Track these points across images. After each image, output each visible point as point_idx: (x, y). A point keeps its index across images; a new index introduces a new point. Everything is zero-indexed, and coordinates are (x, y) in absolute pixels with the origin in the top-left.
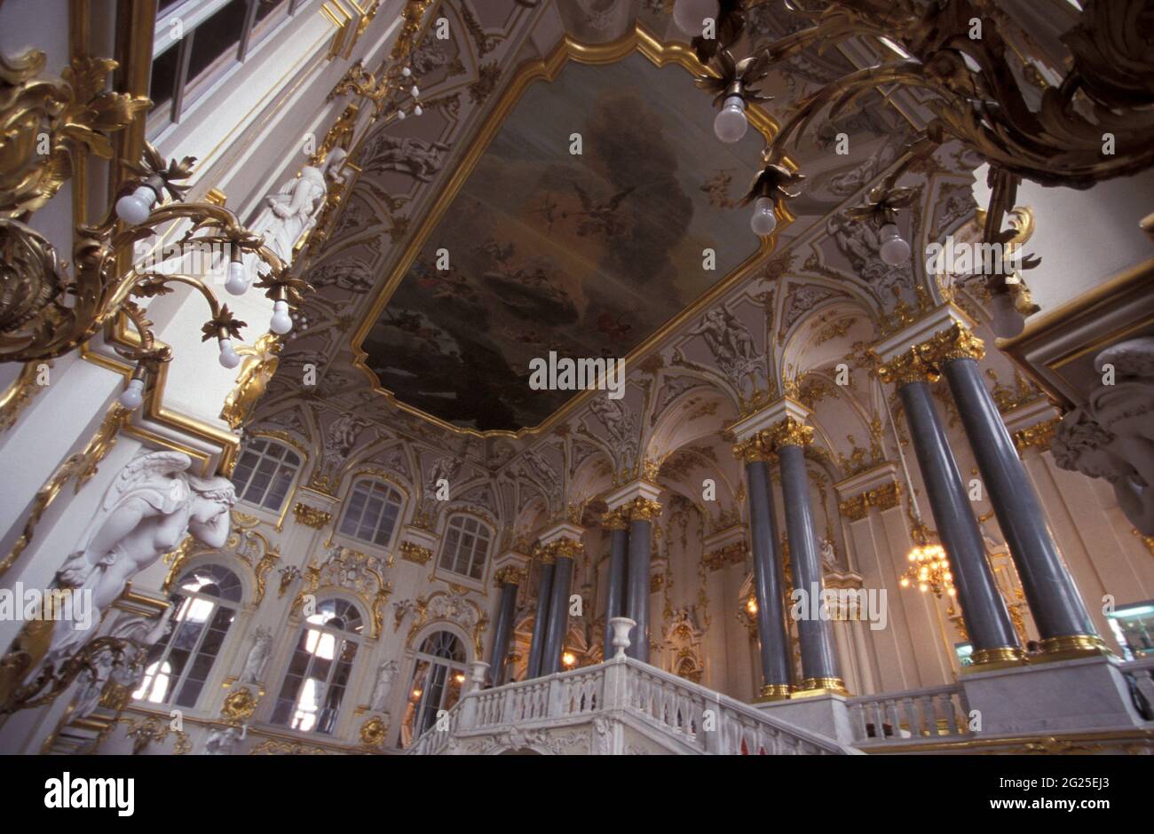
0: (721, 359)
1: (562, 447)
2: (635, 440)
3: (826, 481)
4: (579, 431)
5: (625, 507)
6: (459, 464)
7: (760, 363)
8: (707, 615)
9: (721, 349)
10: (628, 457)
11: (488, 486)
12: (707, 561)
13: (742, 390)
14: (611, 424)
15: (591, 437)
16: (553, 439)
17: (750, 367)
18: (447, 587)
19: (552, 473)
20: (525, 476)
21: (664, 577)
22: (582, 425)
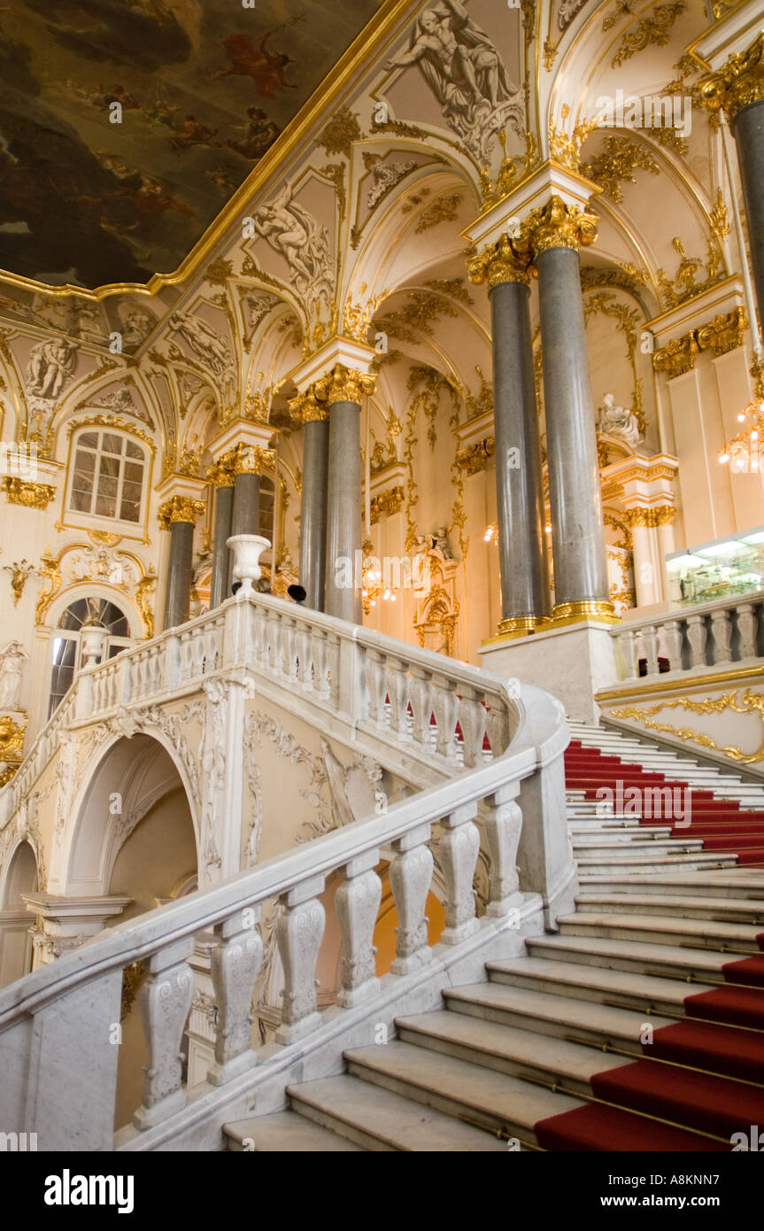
0: (453, 110)
1: (224, 302)
2: (330, 276)
3: (637, 319)
4: (245, 273)
5: (319, 386)
6: (74, 350)
7: (514, 107)
8: (464, 538)
9: (451, 90)
10: (323, 305)
11: (129, 380)
12: (463, 462)
13: (486, 163)
14: (291, 252)
15: (265, 279)
16: (208, 290)
17: (499, 119)
18: (86, 538)
19: (218, 348)
20: (180, 358)
21: (406, 492)
22: (248, 260)
